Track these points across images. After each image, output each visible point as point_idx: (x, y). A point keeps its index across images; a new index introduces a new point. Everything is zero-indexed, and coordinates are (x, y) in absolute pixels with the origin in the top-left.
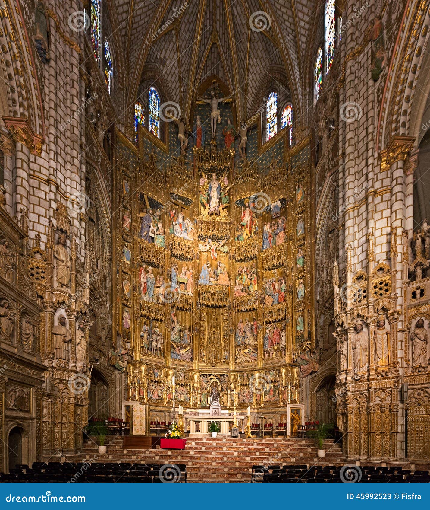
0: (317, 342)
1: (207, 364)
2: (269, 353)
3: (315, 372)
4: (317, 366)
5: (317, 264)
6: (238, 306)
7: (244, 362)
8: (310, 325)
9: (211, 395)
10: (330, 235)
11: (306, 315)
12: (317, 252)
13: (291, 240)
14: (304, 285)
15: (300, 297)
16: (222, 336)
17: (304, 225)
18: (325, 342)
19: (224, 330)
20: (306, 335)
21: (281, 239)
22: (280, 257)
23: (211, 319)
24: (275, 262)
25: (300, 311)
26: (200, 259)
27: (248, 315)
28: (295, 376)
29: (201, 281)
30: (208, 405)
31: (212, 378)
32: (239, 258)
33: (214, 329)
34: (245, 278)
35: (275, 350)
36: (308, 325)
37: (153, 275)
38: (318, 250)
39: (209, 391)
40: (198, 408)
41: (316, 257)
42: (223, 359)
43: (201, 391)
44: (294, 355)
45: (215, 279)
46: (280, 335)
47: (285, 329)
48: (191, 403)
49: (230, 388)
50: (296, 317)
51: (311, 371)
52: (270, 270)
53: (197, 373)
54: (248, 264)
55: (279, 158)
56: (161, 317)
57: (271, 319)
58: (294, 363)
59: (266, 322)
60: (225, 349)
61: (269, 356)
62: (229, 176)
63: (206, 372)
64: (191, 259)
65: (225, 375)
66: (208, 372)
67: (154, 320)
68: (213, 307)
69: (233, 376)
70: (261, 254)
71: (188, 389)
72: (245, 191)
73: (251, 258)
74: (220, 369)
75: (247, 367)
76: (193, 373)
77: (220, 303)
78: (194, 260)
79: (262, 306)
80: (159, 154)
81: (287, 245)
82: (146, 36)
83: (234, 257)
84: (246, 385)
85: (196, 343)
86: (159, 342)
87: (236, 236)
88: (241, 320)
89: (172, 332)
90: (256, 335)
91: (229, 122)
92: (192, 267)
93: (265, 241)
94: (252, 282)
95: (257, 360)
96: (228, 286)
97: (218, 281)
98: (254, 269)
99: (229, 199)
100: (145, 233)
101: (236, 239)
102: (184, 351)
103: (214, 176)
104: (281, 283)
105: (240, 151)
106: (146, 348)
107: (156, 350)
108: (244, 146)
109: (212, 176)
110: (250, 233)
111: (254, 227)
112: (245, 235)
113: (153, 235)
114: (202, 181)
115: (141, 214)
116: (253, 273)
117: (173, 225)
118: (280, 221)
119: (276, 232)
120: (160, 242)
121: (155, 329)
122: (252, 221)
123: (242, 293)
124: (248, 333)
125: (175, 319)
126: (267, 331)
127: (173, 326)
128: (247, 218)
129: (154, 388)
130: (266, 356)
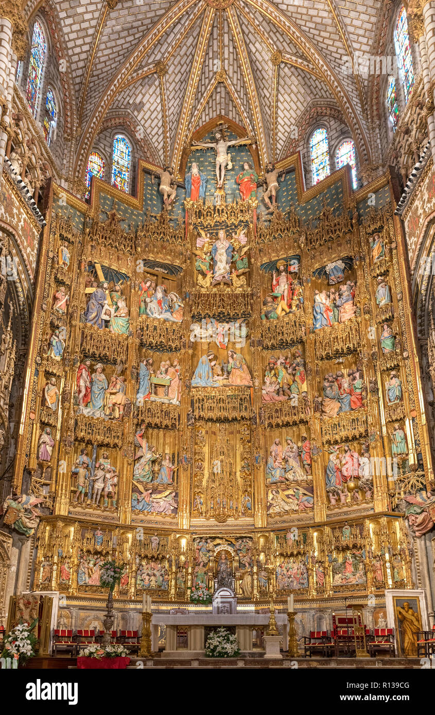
1: (208, 519)
2: (339, 495)
6: (271, 417)
9: (216, 576)
15: (392, 397)
16: (238, 469)
17: (390, 291)
21: (348, 312)
23: (216, 440)
24: (340, 345)
26: (194, 349)
27: (291, 431)
28: (399, 535)
29: (196, 381)
31: (219, 544)
32: (270, 344)
33: (222, 457)
34: (283, 373)
36: (416, 444)
39: (211, 569)
43: (193, 568)
44: (392, 496)
45: (225, 376)
46: (358, 462)
47: (368, 452)
48: (173, 591)
49: (258, 561)
51: (431, 525)
52: (330, 358)
53: (187, 536)
54: (288, 352)
55: (336, 204)
56: (116, 441)
57: (337, 437)
58: (393, 510)
59: (329, 442)
60: (246, 491)
61: (338, 500)
62: (249, 232)
63: (206, 534)
64: (177, 349)
65: (246, 537)
66: (210, 534)
67: (101, 445)
68: (219, 420)
69: (262, 540)
70: (312, 336)
71: (167, 565)
72: (277, 251)
73: (293, 344)
74: (236, 526)
75: (293, 521)
76: (178, 536)
77: (235, 414)
78: (183, 351)
79: (318, 415)
80: (126, 211)
81: (359, 319)
82: (112, 82)
83: (260, 343)
84: (293, 555)
85: (184, 482)
86: (109, 483)
87: (263, 313)
88: (277, 440)
89: (137, 465)
90: (310, 465)
91: (246, 167)
92: (180, 362)
93: (319, 317)
94: (297, 379)
95: (313, 508)
96: (249, 387)
97: (230, 379)
98: (298, 360)
99: (249, 262)
100: (94, 315)
101: (264, 317)
102: (159, 496)
103: (222, 234)
104: (354, 379)
105: (267, 200)
106: (81, 492)
107: (102, 496)
108: (274, 193)
109: (217, 234)
110: (290, 306)
111: (295, 298)
112: (279, 311)
113: (107, 318)
114: (199, 243)
115: (89, 290)
116: (298, 365)
117: (145, 302)
118: (344, 288)
119: (338, 303)
120: (119, 326)
121: (101, 461)
122: (292, 291)
123: (276, 397)
124: (293, 463)
125: (144, 443)
126: (331, 457)
127: (139, 454)
128: (282, 287)
129: (92, 566)
130: (333, 501)
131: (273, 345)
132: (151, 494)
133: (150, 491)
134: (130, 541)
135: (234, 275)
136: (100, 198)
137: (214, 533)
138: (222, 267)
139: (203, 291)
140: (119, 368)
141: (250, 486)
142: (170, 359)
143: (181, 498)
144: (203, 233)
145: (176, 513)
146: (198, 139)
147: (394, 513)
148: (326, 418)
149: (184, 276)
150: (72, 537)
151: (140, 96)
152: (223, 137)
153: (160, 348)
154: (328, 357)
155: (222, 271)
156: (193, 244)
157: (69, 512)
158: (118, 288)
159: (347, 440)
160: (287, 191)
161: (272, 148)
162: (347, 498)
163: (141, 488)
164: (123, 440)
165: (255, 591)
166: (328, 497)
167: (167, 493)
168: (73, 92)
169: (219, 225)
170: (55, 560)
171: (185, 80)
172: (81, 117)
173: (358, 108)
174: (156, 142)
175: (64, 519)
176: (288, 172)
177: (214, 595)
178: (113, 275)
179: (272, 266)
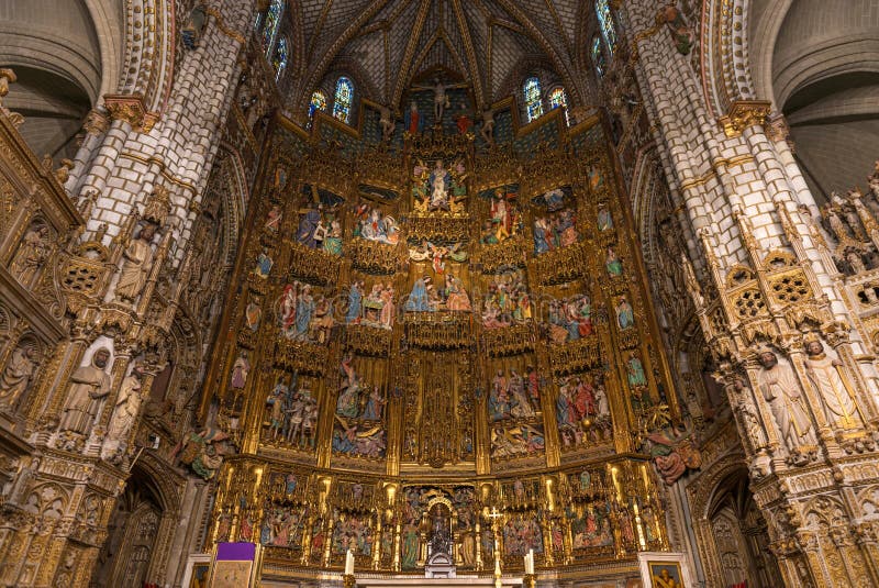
0: (683, 406)
1: (421, 464)
2: (573, 434)
3: (694, 470)
4: (697, 456)
5: (649, 271)
6: (492, 345)
7: (514, 455)
8: (658, 373)
9: (429, 537)
10: (664, 227)
11: (646, 354)
12: (644, 253)
13: (591, 237)
14: (631, 303)
15: (624, 324)
16: (457, 403)
17: (612, 217)
18: (703, 406)
19: (461, 392)
20: (654, 394)
21: (570, 237)
22: (572, 263)
23: (431, 371)
24: (564, 270)
25: (631, 348)
26: (409, 272)
27: (515, 362)
28: (647, 482)
29: (411, 305)
30: (420, 564)
31: (434, 496)
32: (490, 269)
33: (438, 390)
34: (504, 298)
35: (586, 429)
36: (655, 374)
37: (310, 298)
38: (646, 250)
39: (424, 528)
40: (395, 573)
41: (645, 260)
42: (460, 452)
43: (402, 527)
44: (634, 435)
45: (441, 301)
46: (593, 395)
47: (603, 383)
48: (377, 557)
49: (482, 518)
50: (625, 360)
51: (684, 469)
52: (555, 284)
53: (396, 485)
54: (509, 277)
55: (552, 139)
56: (320, 368)
57: (567, 367)
58: (637, 451)
59: (558, 373)
60: (466, 430)
61: (573, 441)
62: (467, 162)
63: (419, 482)
64: (391, 272)
65: (466, 487)
66: (423, 482)
67: (303, 373)
68: (435, 349)
69: (485, 490)
70: (533, 261)
71: (370, 522)
72: (494, 180)
73: (514, 267)
74: (454, 472)
75: (521, 467)
76: (385, 484)
77: (453, 342)
78: (397, 274)
79: (544, 343)
80: (345, 141)
81: (583, 245)
82: (341, 33)
83: (479, 267)
84: (522, 510)
85: (394, 419)
86: (308, 417)
87: (482, 237)
88: (500, 371)
89: (341, 397)
90: (538, 399)
91: (463, 106)
92: (394, 284)
93: (540, 242)
94: (520, 304)
95: (544, 451)
96: (468, 313)
97: (448, 305)
99: (467, 190)
100: (305, 235)
101: (482, 240)
102: (365, 434)
103: (439, 163)
104: (582, 305)
105: (483, 134)
106: (274, 428)
107: (299, 434)
108: (491, 128)
109: (435, 163)
110: (510, 232)
111: (515, 223)
112: (498, 236)
113: (319, 238)
114: (416, 170)
115: (302, 211)
116: (520, 289)
117: (360, 224)
118: (564, 215)
119: (559, 228)
120: (331, 247)
121: (301, 391)
122: (511, 217)
123: (498, 324)
124: (519, 397)
125: (351, 373)
126: (562, 389)
127: (344, 384)
128: (501, 213)
129: (279, 520)
130: (567, 442)
131: (493, 270)
132: (355, 432)
133: (355, 428)
134: (328, 489)
135: (452, 202)
136: (321, 128)
137: (428, 482)
138: (440, 193)
139: (420, 215)
140: (328, 290)
141: (470, 424)
142: (383, 282)
143: (390, 440)
144: (421, 162)
145: (385, 456)
146: (418, 83)
147: (638, 455)
149: (401, 201)
150: (259, 482)
151: (365, 47)
152: (441, 82)
153: (376, 270)
154: (553, 283)
155: (440, 197)
156: (412, 172)
157: (259, 452)
158: (332, 210)
159: (578, 371)
160: (504, 127)
161: (487, 92)
162: (581, 438)
163: (344, 423)
164: (327, 367)
165: (479, 558)
166: (561, 437)
167: (374, 431)
168: (303, 41)
170: (236, 511)
171: (408, 36)
172: (309, 61)
173: (568, 62)
174: (379, 83)
175: (252, 458)
176: (503, 112)
177: (427, 562)
178: (327, 198)
179: (491, 194)
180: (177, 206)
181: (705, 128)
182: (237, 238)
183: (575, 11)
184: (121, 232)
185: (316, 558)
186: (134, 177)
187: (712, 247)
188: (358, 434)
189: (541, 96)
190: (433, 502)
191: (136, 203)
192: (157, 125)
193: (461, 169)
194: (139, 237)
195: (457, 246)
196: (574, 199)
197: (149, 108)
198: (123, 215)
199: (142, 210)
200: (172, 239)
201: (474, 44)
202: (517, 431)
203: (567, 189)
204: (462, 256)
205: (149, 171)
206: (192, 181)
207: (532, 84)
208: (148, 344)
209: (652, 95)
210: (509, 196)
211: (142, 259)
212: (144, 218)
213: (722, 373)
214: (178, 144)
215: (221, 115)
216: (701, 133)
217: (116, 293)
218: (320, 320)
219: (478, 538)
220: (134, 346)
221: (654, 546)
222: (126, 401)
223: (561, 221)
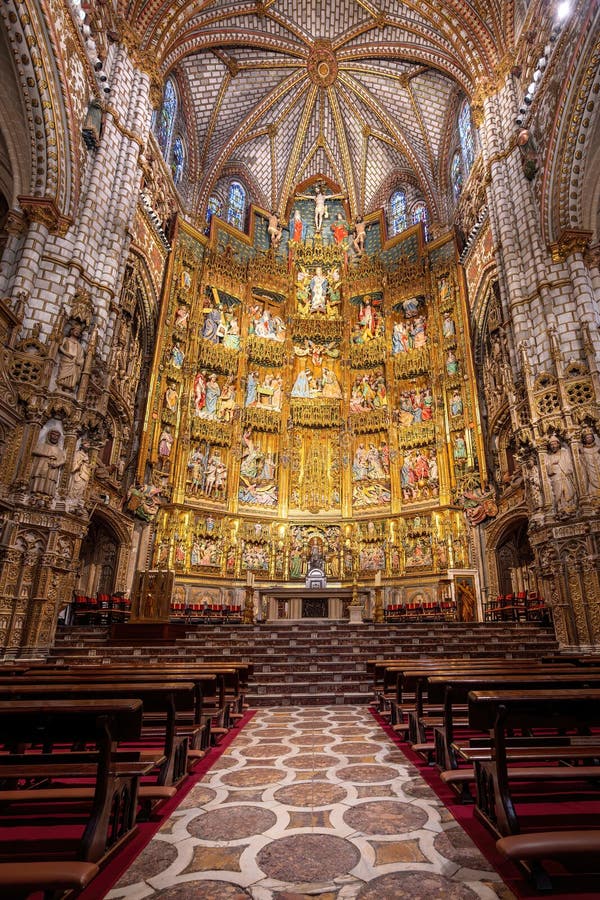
1: (303, 510)
6: (357, 425)
7: (369, 505)
9: (309, 559)
10: (494, 336)
13: (436, 342)
15: (455, 412)
16: (329, 468)
17: (454, 325)
19: (333, 460)
21: (420, 340)
22: (421, 362)
23: (311, 444)
24: (414, 368)
26: (295, 366)
27: (372, 438)
28: (459, 524)
29: (294, 393)
30: (303, 576)
31: (312, 532)
32: (357, 364)
33: (316, 458)
34: (367, 389)
36: (474, 450)
37: (216, 385)
42: (331, 502)
43: (290, 552)
44: (454, 493)
46: (427, 464)
47: (435, 456)
48: (272, 572)
51: (485, 516)
52: (406, 378)
53: (285, 525)
54: (372, 372)
55: (412, 253)
56: (226, 441)
57: (411, 444)
59: (404, 447)
60: (336, 487)
61: (411, 496)
63: (301, 523)
64: (280, 365)
65: (335, 526)
66: (304, 522)
67: (213, 444)
68: (314, 427)
69: (348, 529)
70: (391, 359)
71: (268, 549)
72: (363, 288)
73: (376, 364)
74: (326, 516)
75: (374, 513)
76: (277, 524)
77: (327, 422)
78: (284, 366)
79: (395, 424)
80: (239, 246)
81: (429, 347)
82: (231, 137)
83: (349, 363)
84: (373, 541)
85: (284, 478)
86: (220, 477)
87: (352, 338)
88: (362, 445)
89: (244, 462)
90: (388, 466)
92: (282, 375)
93: (396, 343)
94: (379, 394)
95: (390, 502)
96: (339, 399)
97: (324, 392)
98: (380, 378)
99: (341, 295)
100: (210, 332)
101: (352, 341)
102: (262, 489)
103: (319, 270)
104: (425, 395)
105: (356, 245)
106: (195, 484)
107: (213, 488)
108: (362, 240)
109: (315, 270)
110: (374, 334)
111: (378, 327)
112: (365, 337)
113: (221, 335)
114: (300, 276)
115: (206, 310)
116: (379, 382)
117: (254, 323)
118: (417, 321)
119: (412, 332)
120: (231, 343)
121: (213, 457)
122: (376, 321)
123: (361, 408)
124: (375, 464)
125: (250, 444)
126: (406, 459)
127: (246, 453)
128: (368, 317)
129: (203, 548)
130: (407, 497)
131: (359, 365)
132: (255, 487)
133: (255, 485)
134: (237, 527)
135: (328, 305)
136: (218, 233)
137: (308, 523)
138: (319, 298)
139: (303, 317)
141: (339, 483)
143: (280, 492)
144: (304, 270)
145: (277, 504)
146: (301, 191)
147: (455, 507)
148: (402, 427)
149: (287, 304)
150: (187, 523)
151: (254, 152)
152: (321, 192)
153: (265, 363)
154: (404, 377)
155: (318, 301)
156: (295, 278)
157: (185, 501)
158: (231, 310)
159: (418, 446)
160: (373, 239)
161: (360, 204)
162: (417, 494)
163: (247, 482)
164: (232, 440)
165: (342, 572)
166: (403, 493)
167: (269, 487)
169: (317, 263)
170: (172, 543)
171: (292, 142)
172: (204, 164)
173: (430, 177)
174: (266, 191)
175: (181, 507)
176: (374, 224)
177: (307, 575)
178: (227, 299)
179: (359, 300)
180: (98, 307)
181: (537, 253)
182: (152, 333)
183: (441, 126)
184: (54, 330)
185: (231, 572)
186: (57, 279)
187: (528, 357)
188: (257, 489)
189: (405, 211)
190: (311, 536)
191: (62, 304)
192: (72, 229)
193: (336, 277)
194: (69, 335)
195: (332, 345)
196: (425, 308)
197: (62, 210)
198: (53, 315)
199: (68, 310)
200: (97, 337)
201: (350, 154)
202: (372, 488)
203: (421, 299)
204: (336, 353)
205: (70, 274)
206: (109, 284)
207: (399, 198)
208: (89, 425)
209: (497, 218)
210: (374, 303)
211: (74, 354)
212: (72, 318)
213: (520, 454)
214: (92, 248)
215: (128, 220)
216: (533, 257)
217: (58, 384)
218: (224, 403)
219: (342, 560)
220: (79, 427)
221: (459, 565)
222: (78, 470)
223: (414, 327)
